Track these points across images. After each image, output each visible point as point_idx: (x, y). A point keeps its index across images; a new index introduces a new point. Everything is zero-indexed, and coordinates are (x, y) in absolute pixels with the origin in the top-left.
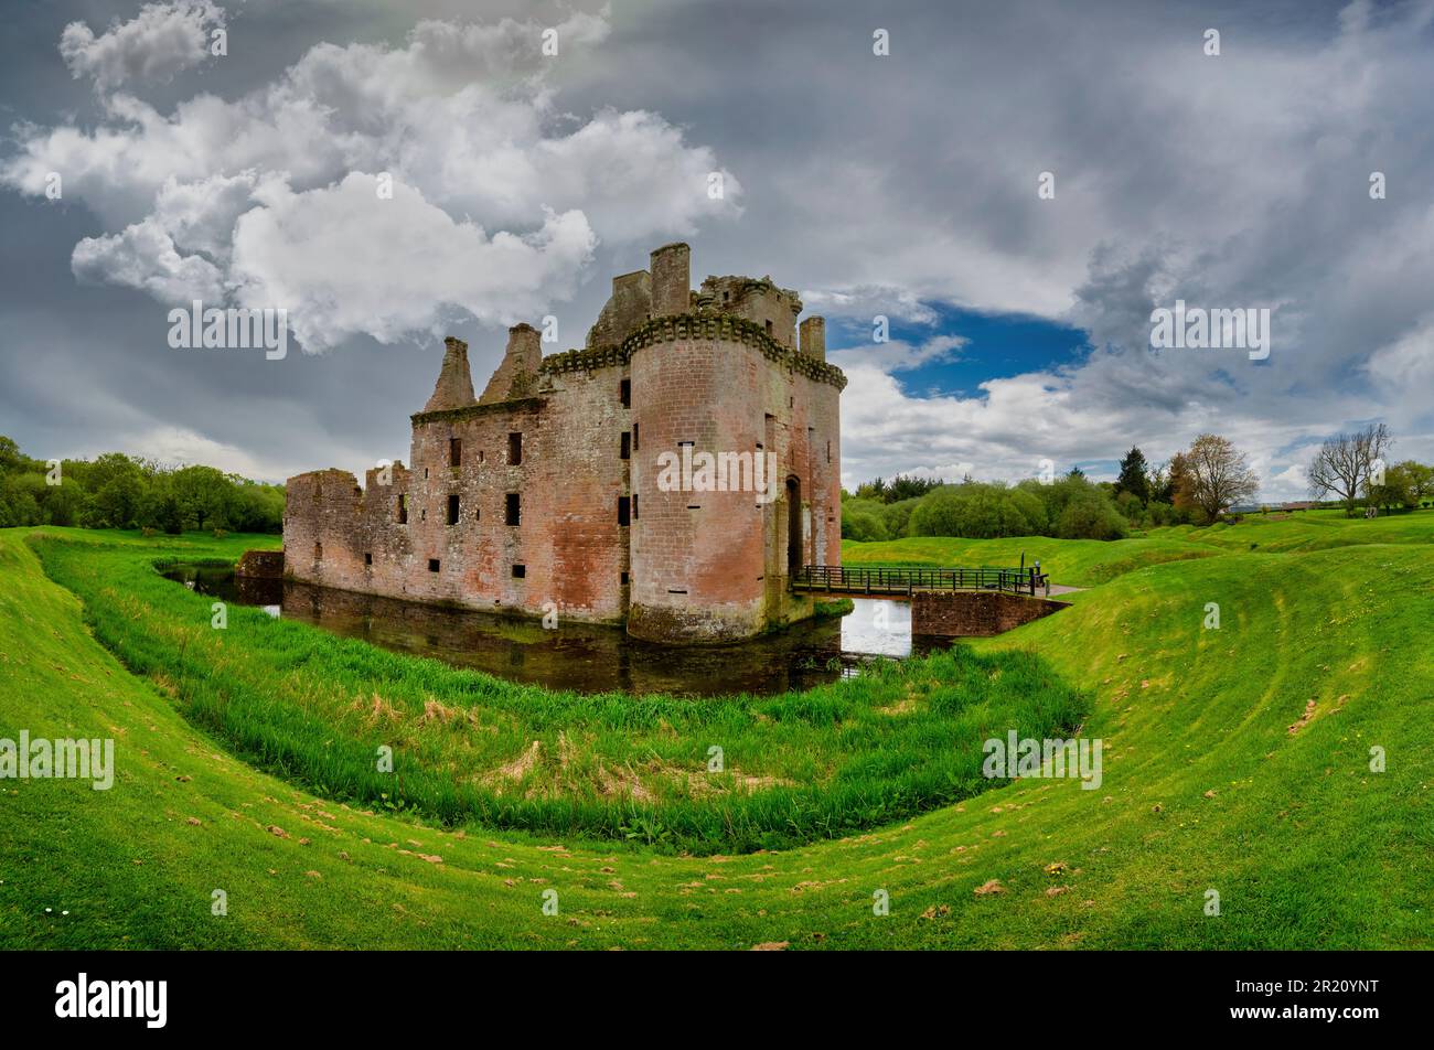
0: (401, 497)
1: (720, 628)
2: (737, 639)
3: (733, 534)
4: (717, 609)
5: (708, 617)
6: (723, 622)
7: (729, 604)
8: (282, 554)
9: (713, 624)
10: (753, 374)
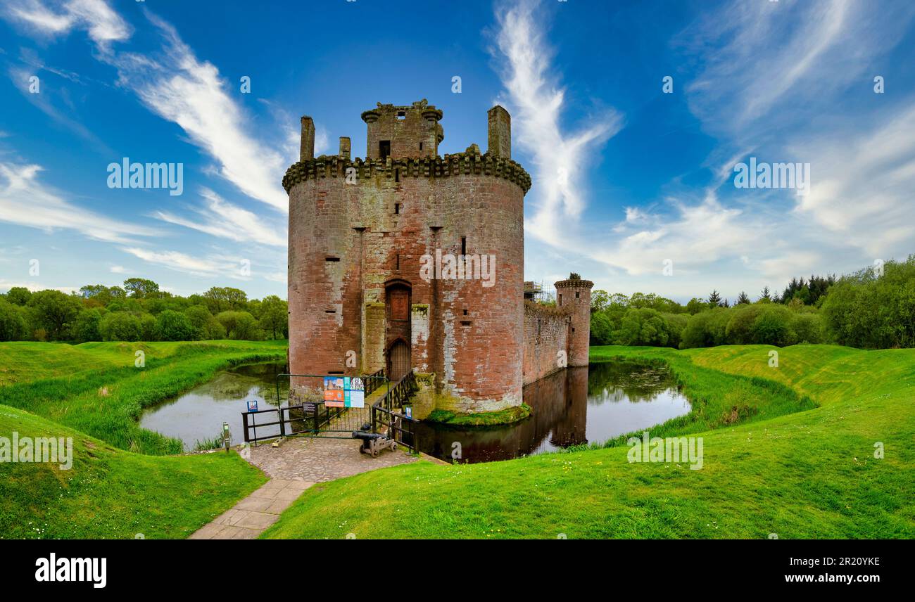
3: (304, 333)
10: (323, 201)
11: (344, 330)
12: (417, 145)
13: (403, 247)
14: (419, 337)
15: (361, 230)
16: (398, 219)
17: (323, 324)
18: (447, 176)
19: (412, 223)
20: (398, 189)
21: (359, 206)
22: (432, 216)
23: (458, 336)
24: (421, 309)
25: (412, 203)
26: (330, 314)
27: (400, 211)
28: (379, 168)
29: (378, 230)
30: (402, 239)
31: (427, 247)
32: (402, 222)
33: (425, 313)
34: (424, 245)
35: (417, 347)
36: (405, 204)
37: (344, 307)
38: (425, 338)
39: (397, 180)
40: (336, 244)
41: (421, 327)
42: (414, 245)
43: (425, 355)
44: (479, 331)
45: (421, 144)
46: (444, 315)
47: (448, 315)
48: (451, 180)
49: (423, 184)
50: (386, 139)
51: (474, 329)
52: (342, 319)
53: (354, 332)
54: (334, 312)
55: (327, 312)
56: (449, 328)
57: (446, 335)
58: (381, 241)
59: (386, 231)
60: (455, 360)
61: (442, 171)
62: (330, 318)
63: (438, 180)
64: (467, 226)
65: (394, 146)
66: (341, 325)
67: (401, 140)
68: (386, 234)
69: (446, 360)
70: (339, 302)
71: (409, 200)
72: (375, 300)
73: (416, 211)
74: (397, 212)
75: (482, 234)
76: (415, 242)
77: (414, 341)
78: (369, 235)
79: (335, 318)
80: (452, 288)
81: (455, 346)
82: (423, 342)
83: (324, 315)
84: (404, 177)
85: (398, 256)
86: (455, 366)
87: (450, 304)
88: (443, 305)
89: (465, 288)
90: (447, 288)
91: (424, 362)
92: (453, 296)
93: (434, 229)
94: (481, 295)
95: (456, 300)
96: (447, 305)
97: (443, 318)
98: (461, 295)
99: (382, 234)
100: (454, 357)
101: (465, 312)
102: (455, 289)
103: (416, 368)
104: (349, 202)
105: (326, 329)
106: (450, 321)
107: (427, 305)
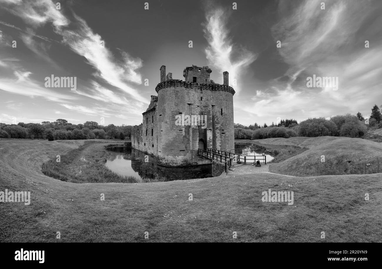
1: (166, 162)
2: (171, 166)
3: (170, 138)
4: (166, 157)
5: (164, 159)
6: (167, 161)
7: (169, 156)
8: (131, 143)
9: (165, 161)
10: (177, 94)
11: (185, 137)
12: (205, 80)
13: (204, 111)
14: (210, 138)
15: (189, 104)
16: (202, 102)
17: (178, 135)
18: (216, 91)
19: (206, 103)
20: (202, 93)
21: (189, 97)
22: (212, 102)
23: (221, 137)
24: (210, 130)
25: (206, 98)
26: (181, 131)
27: (202, 100)
28: (195, 86)
29: (196, 105)
30: (203, 108)
31: (211, 111)
32: (203, 103)
33: (211, 131)
34: (210, 110)
35: (209, 141)
36: (204, 98)
37: (185, 129)
38: (211, 138)
39: (201, 90)
40: (183, 108)
41: (210, 135)
42: (207, 110)
43: (211, 144)
44: (227, 135)
45: (206, 80)
46: (216, 131)
47: (218, 131)
48: (218, 92)
49: (209, 92)
50: (195, 77)
51: (225, 135)
52: (184, 133)
53: (188, 137)
54: (182, 130)
55: (179, 130)
56: (218, 135)
57: (217, 137)
58: (197, 108)
59: (198, 105)
60: (220, 144)
61: (215, 89)
62: (181, 132)
63: (213, 91)
64: (223, 106)
65: (198, 79)
66: (184, 135)
67: (200, 78)
68: (198, 106)
69: (217, 144)
70: (184, 127)
71: (205, 96)
72: (195, 127)
73: (207, 100)
74: (201, 100)
75: (227, 108)
76: (207, 109)
77: (208, 139)
78: (192, 106)
79: (182, 132)
80: (219, 123)
81: (220, 140)
82: (211, 139)
83: (178, 131)
84: (204, 89)
85: (202, 113)
86: (220, 146)
87: (218, 128)
88: (216, 128)
89: (223, 123)
90: (217, 123)
91: (211, 145)
92: (219, 125)
93: (213, 106)
94: (227, 125)
95: (220, 127)
96: (217, 128)
97: (216, 132)
98: (221, 125)
99: (197, 106)
100: (220, 143)
101: (223, 130)
102: (220, 123)
103: (209, 148)
104: (186, 95)
105: (179, 136)
106: (218, 133)
107: (212, 128)
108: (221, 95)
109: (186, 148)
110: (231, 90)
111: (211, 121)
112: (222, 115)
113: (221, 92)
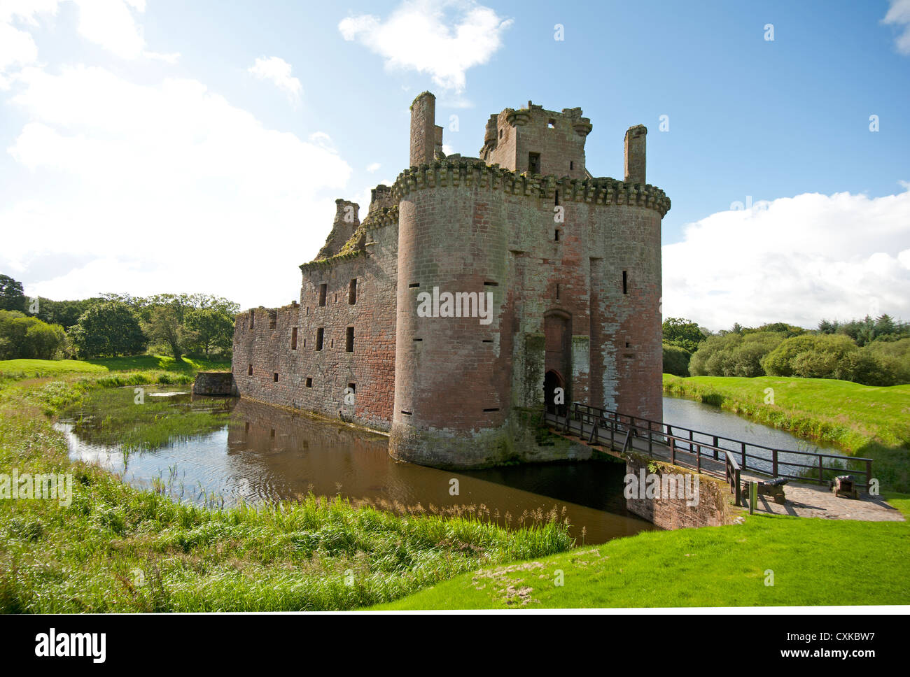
0: (295, 329)
3: (450, 365)
6: (438, 445)
7: (445, 429)
9: (429, 445)
10: (481, 216)
11: (500, 361)
12: (568, 164)
13: (563, 276)
14: (581, 369)
15: (517, 253)
16: (559, 246)
17: (479, 354)
18: (609, 205)
19: (574, 251)
20: (559, 214)
21: (517, 227)
22: (592, 247)
23: (620, 368)
24: (583, 340)
25: (573, 231)
26: (487, 343)
29: (537, 255)
30: (563, 269)
31: (588, 279)
32: (563, 249)
33: (587, 344)
34: (584, 276)
35: (580, 379)
36: (566, 231)
37: (501, 337)
38: (587, 370)
39: (558, 203)
40: (495, 267)
41: (582, 359)
42: (575, 275)
43: (586, 388)
44: (642, 364)
45: (573, 165)
46: (602, 347)
47: (608, 346)
48: (612, 209)
49: (583, 210)
50: (536, 151)
51: (636, 362)
52: (499, 349)
53: (508, 363)
54: (492, 341)
55: (484, 341)
56: (608, 360)
57: (605, 367)
58: (540, 269)
59: (545, 257)
60: (617, 393)
61: (605, 199)
62: (487, 348)
63: (598, 208)
64: (629, 259)
65: (545, 161)
66: (498, 356)
67: (551, 155)
68: (545, 261)
69: (606, 392)
70: (497, 331)
71: (571, 226)
72: (535, 330)
73: (576, 240)
74: (557, 239)
75: (643, 267)
76: (576, 272)
77: (576, 373)
78: (527, 259)
79: (492, 348)
80: (613, 320)
81: (617, 379)
82: (585, 374)
83: (481, 344)
84: (565, 200)
85: (558, 285)
86: (617, 399)
87: (610, 336)
88: (601, 337)
89: (628, 321)
90: (606, 320)
91: (586, 395)
92: (614, 328)
93: (592, 259)
94: (643, 329)
95: (617, 332)
96: (608, 337)
97: (603, 350)
98: (623, 327)
99: (542, 262)
100: (616, 389)
101: (627, 345)
102: (617, 321)
103: (578, 402)
104: (507, 221)
105: (483, 361)
106: (610, 353)
107: (588, 336)
108: (624, 223)
109: (503, 399)
110: (659, 201)
111: (588, 312)
112: (625, 292)
113: (624, 208)
